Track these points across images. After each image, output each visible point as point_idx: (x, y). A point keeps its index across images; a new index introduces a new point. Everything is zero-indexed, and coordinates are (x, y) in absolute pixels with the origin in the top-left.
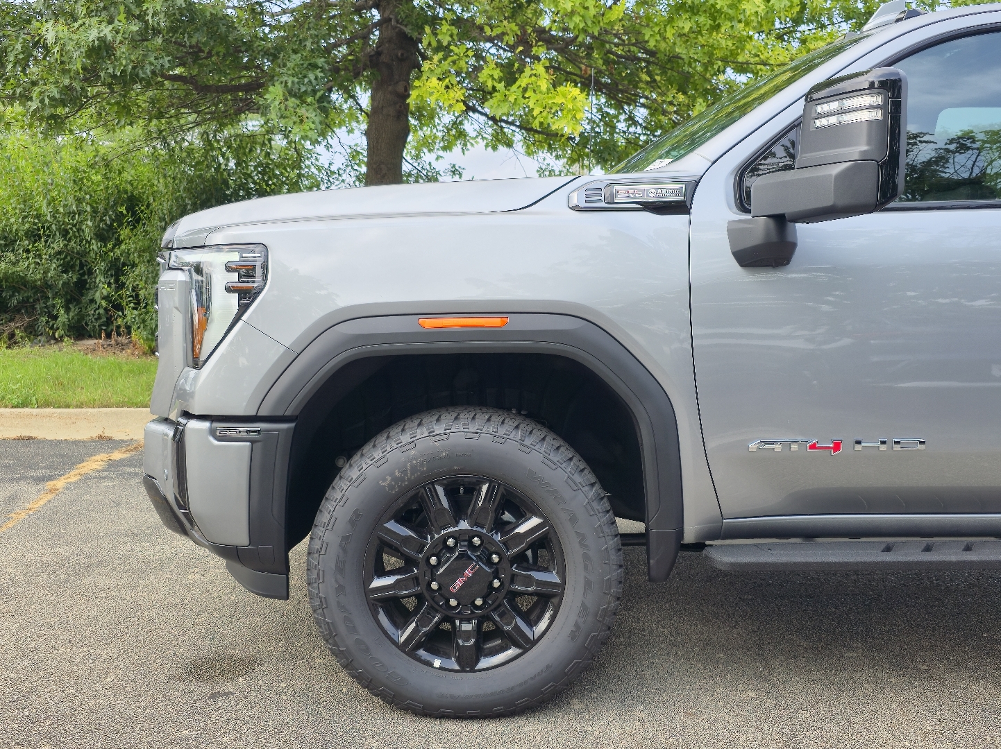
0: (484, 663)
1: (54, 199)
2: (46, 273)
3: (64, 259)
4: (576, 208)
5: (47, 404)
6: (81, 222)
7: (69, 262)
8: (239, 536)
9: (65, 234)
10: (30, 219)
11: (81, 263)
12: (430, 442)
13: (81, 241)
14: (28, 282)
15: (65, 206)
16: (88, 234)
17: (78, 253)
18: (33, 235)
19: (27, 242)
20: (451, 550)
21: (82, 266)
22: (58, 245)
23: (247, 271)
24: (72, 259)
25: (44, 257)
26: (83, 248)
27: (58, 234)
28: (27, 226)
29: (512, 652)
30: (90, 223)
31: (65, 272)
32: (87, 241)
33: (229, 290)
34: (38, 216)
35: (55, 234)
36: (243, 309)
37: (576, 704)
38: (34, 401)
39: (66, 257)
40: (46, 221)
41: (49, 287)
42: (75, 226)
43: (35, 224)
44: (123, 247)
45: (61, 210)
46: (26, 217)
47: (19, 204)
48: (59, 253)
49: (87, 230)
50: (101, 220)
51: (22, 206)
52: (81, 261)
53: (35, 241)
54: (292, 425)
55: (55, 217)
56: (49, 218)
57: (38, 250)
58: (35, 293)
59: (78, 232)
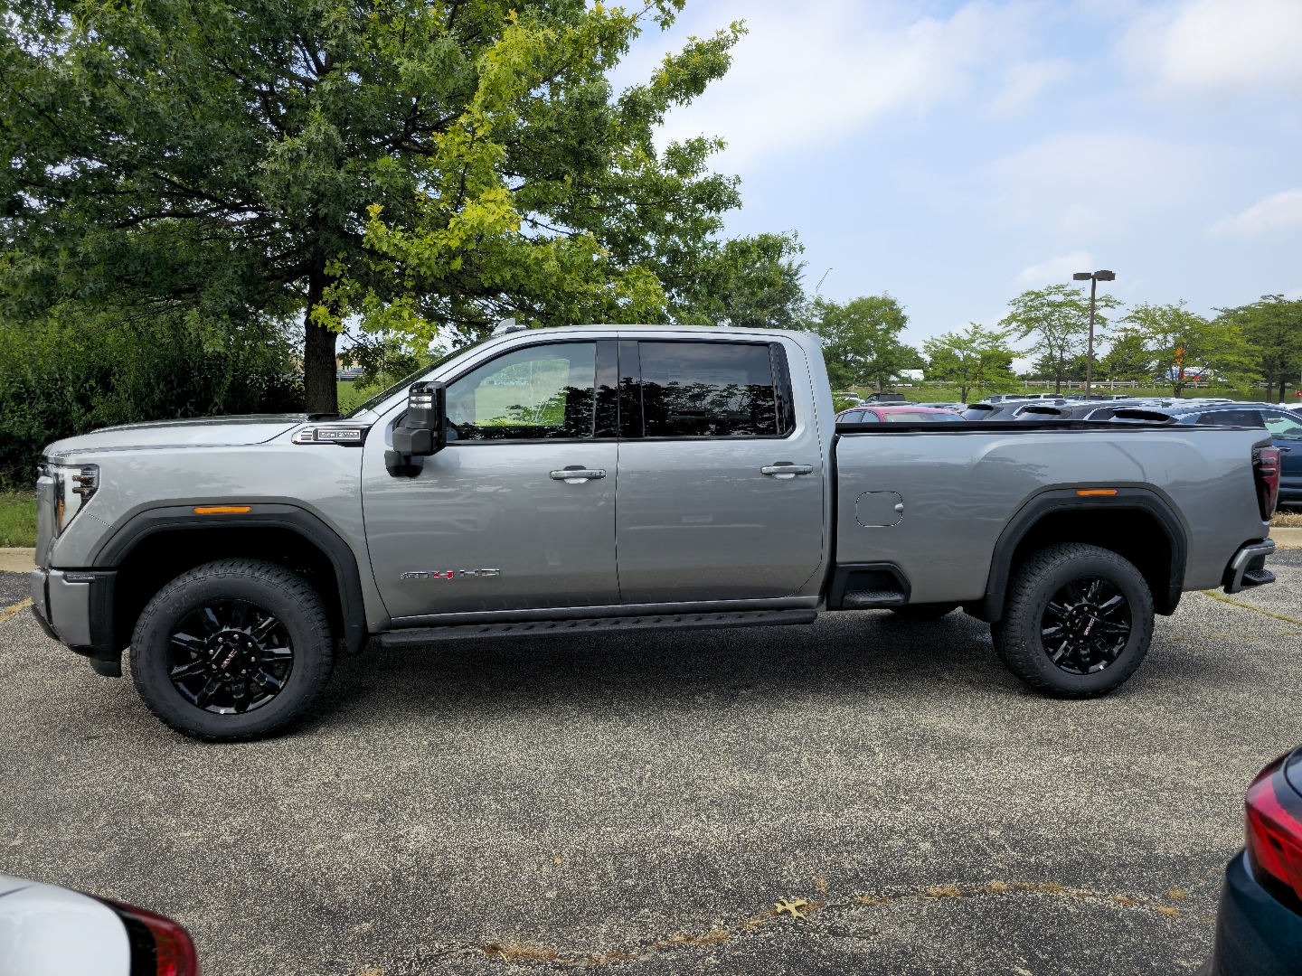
0: (251, 707)
1: (39, 368)
2: (31, 428)
3: (47, 417)
4: (296, 443)
5: (18, 544)
6: (63, 388)
7: (52, 419)
8: (86, 640)
9: (48, 397)
10: (15, 384)
11: (63, 421)
12: (195, 583)
13: (63, 403)
14: (14, 437)
15: (49, 373)
16: (69, 397)
17: (60, 412)
18: (18, 398)
19: (13, 404)
20: (219, 644)
21: (64, 423)
22: (42, 405)
23: (86, 482)
24: (55, 418)
25: (28, 417)
26: (64, 409)
27: (42, 396)
28: (13, 390)
29: (269, 697)
30: (71, 389)
31: (48, 429)
32: (68, 402)
33: (75, 491)
34: (23, 382)
35: (39, 397)
36: (84, 502)
37: (322, 729)
38: (7, 541)
39: (49, 416)
40: (31, 386)
41: (34, 441)
42: (57, 390)
43: (21, 388)
44: (94, 412)
45: (46, 377)
46: (12, 382)
47: (7, 371)
48: (43, 412)
49: (69, 395)
50: (82, 386)
51: (10, 373)
52: (63, 420)
53: (21, 403)
54: (115, 572)
55: (39, 383)
56: (33, 384)
57: (23, 411)
58: (20, 447)
59: (60, 395)
